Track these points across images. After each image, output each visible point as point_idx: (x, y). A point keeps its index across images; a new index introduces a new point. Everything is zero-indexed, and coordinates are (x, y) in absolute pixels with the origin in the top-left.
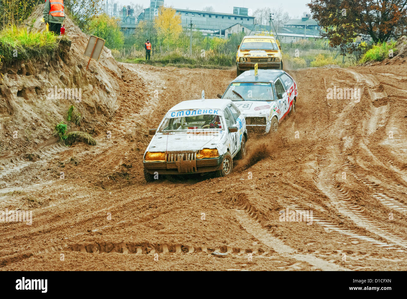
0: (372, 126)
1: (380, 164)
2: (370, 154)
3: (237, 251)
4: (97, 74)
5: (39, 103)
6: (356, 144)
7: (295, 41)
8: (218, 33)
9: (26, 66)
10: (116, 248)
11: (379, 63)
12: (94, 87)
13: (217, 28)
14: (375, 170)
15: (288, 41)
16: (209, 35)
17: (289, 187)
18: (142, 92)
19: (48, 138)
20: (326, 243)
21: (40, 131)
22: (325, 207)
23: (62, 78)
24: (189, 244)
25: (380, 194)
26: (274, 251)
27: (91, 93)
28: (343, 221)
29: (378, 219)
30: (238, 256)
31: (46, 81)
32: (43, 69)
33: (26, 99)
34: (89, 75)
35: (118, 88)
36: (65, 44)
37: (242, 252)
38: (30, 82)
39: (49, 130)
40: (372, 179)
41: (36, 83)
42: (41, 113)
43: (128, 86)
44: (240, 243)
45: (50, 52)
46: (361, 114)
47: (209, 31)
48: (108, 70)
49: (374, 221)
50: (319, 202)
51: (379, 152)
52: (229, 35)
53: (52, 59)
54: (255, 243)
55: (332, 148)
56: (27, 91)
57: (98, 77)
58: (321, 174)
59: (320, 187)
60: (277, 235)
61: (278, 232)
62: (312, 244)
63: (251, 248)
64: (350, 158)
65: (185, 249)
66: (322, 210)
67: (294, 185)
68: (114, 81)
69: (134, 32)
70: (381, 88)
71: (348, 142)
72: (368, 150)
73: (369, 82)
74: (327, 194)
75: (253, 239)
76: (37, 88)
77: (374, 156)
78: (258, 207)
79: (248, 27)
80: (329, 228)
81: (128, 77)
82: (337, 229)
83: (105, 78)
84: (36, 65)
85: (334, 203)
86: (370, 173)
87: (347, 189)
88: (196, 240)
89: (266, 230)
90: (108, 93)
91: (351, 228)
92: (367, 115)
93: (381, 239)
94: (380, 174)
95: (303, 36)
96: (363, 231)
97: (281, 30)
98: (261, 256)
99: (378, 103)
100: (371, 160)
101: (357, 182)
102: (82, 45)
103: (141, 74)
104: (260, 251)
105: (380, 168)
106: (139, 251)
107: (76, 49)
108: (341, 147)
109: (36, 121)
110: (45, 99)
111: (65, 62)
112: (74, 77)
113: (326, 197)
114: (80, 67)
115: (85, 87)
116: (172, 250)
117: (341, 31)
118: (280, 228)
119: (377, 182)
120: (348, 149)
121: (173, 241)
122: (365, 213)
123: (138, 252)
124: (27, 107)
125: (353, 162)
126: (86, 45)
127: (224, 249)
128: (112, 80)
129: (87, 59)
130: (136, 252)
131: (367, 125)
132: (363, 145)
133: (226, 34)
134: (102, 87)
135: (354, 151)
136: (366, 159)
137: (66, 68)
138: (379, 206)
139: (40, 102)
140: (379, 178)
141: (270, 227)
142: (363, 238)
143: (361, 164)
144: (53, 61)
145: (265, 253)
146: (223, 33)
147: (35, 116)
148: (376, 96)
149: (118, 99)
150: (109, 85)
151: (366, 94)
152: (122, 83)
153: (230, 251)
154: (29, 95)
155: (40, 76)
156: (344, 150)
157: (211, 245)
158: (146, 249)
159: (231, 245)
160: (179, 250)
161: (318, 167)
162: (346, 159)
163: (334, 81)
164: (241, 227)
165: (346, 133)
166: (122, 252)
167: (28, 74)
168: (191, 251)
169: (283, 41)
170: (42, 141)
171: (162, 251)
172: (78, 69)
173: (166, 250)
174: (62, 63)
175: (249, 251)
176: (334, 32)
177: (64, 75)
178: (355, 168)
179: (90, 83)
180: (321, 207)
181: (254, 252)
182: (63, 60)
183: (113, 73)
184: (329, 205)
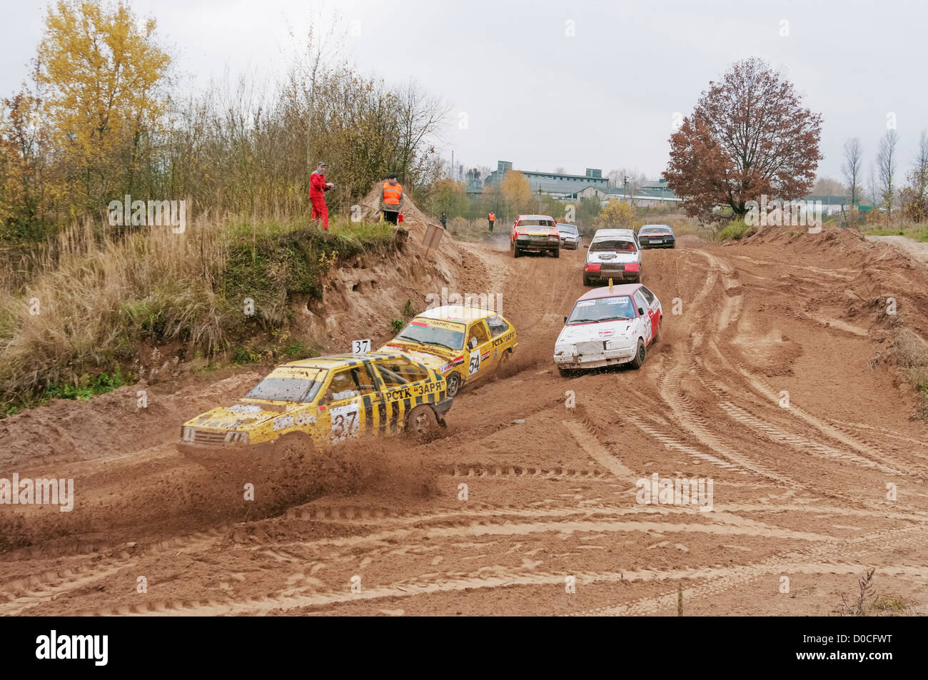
0: (724, 320)
1: (730, 367)
2: (720, 355)
3: (572, 472)
4: (435, 263)
5: (375, 298)
6: (705, 342)
7: (652, 205)
8: (570, 197)
9: (362, 259)
10: (448, 470)
11: (736, 242)
12: (432, 277)
13: (569, 191)
14: (723, 374)
15: (645, 205)
16: (560, 198)
17: (631, 395)
18: (483, 278)
19: (384, 334)
20: (665, 463)
21: (376, 327)
22: (668, 419)
23: (399, 270)
24: (522, 465)
25: (728, 403)
26: (610, 473)
27: (430, 284)
28: (685, 436)
29: (723, 433)
30: (572, 479)
31: (383, 274)
32: (380, 262)
33: (362, 293)
34: (427, 265)
35: (457, 276)
36: (402, 233)
37: (577, 474)
38: (366, 276)
39: (385, 326)
40: (720, 385)
41: (372, 277)
42: (377, 308)
43: (468, 273)
44: (575, 464)
45: (386, 244)
46: (713, 306)
47: (561, 195)
48: (447, 257)
49: (719, 436)
50: (661, 414)
51: (729, 352)
52: (582, 198)
53: (388, 250)
54: (591, 463)
55: (680, 346)
56: (363, 286)
57: (437, 266)
58: (666, 380)
59: (664, 395)
60: (614, 454)
61: (616, 450)
62: (650, 464)
63: (587, 469)
64: (698, 359)
65: (518, 471)
66: (665, 423)
67: (638, 393)
68: (453, 268)
69: (481, 197)
70: (735, 275)
71: (697, 340)
72: (717, 350)
73: (724, 268)
74: (671, 404)
75: (590, 458)
76: (373, 282)
77: (723, 358)
78: (596, 422)
79: (602, 190)
80: (670, 444)
81: (469, 263)
82: (678, 446)
83: (444, 267)
84: (372, 258)
85: (678, 414)
86: (717, 378)
87: (692, 398)
88: (531, 460)
89: (604, 448)
90: (447, 283)
91: (694, 445)
92: (719, 307)
93: (724, 458)
94: (728, 379)
95: (660, 198)
96: (705, 449)
97: (637, 192)
98: (597, 479)
99: (732, 292)
100: (719, 362)
101: (703, 389)
102: (421, 232)
103: (483, 257)
104: (596, 473)
105: (728, 372)
106: (472, 473)
107: (414, 238)
108: (690, 344)
109: (372, 317)
110: (381, 293)
111: (402, 253)
112: (412, 268)
113: (669, 407)
114: (418, 257)
115: (423, 278)
116: (505, 472)
117: (698, 201)
118: (618, 445)
119: (725, 388)
120: (697, 348)
121: (505, 462)
122: (709, 427)
123: (470, 475)
124: (363, 302)
125: (701, 365)
126: (424, 232)
127: (559, 471)
128: (452, 268)
129: (426, 248)
130: (467, 474)
131: (718, 319)
132: (712, 345)
133: (579, 198)
134: (441, 277)
135: (702, 351)
136: (715, 361)
137: (404, 259)
138: (725, 418)
139: (376, 296)
140: (727, 384)
141: (608, 444)
142: (705, 456)
143: (709, 367)
144: (390, 253)
145: (601, 475)
146: (575, 196)
147: (371, 311)
148: (731, 284)
149: (458, 288)
150: (449, 274)
151: (719, 281)
152: (463, 270)
153: (564, 473)
154: (365, 289)
155: (376, 269)
156: (693, 348)
157: (546, 466)
158: (478, 471)
159: (566, 466)
160: (512, 472)
161: (663, 370)
162: (694, 361)
163: (687, 264)
164: (578, 445)
165: (696, 328)
166: (453, 474)
167: (363, 267)
168: (525, 473)
169: (639, 204)
170: (378, 338)
171: (494, 473)
172: (415, 260)
173: (499, 472)
174: (399, 254)
175: (585, 473)
176: (691, 202)
177: (401, 267)
178: (702, 372)
179: (429, 273)
180: (663, 420)
181: (590, 474)
182: (400, 250)
183: (453, 260)
184: (671, 417)
